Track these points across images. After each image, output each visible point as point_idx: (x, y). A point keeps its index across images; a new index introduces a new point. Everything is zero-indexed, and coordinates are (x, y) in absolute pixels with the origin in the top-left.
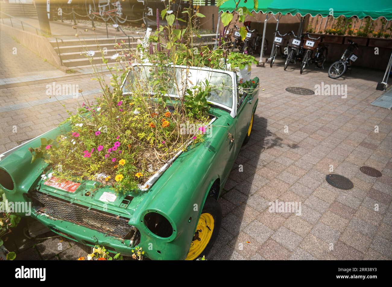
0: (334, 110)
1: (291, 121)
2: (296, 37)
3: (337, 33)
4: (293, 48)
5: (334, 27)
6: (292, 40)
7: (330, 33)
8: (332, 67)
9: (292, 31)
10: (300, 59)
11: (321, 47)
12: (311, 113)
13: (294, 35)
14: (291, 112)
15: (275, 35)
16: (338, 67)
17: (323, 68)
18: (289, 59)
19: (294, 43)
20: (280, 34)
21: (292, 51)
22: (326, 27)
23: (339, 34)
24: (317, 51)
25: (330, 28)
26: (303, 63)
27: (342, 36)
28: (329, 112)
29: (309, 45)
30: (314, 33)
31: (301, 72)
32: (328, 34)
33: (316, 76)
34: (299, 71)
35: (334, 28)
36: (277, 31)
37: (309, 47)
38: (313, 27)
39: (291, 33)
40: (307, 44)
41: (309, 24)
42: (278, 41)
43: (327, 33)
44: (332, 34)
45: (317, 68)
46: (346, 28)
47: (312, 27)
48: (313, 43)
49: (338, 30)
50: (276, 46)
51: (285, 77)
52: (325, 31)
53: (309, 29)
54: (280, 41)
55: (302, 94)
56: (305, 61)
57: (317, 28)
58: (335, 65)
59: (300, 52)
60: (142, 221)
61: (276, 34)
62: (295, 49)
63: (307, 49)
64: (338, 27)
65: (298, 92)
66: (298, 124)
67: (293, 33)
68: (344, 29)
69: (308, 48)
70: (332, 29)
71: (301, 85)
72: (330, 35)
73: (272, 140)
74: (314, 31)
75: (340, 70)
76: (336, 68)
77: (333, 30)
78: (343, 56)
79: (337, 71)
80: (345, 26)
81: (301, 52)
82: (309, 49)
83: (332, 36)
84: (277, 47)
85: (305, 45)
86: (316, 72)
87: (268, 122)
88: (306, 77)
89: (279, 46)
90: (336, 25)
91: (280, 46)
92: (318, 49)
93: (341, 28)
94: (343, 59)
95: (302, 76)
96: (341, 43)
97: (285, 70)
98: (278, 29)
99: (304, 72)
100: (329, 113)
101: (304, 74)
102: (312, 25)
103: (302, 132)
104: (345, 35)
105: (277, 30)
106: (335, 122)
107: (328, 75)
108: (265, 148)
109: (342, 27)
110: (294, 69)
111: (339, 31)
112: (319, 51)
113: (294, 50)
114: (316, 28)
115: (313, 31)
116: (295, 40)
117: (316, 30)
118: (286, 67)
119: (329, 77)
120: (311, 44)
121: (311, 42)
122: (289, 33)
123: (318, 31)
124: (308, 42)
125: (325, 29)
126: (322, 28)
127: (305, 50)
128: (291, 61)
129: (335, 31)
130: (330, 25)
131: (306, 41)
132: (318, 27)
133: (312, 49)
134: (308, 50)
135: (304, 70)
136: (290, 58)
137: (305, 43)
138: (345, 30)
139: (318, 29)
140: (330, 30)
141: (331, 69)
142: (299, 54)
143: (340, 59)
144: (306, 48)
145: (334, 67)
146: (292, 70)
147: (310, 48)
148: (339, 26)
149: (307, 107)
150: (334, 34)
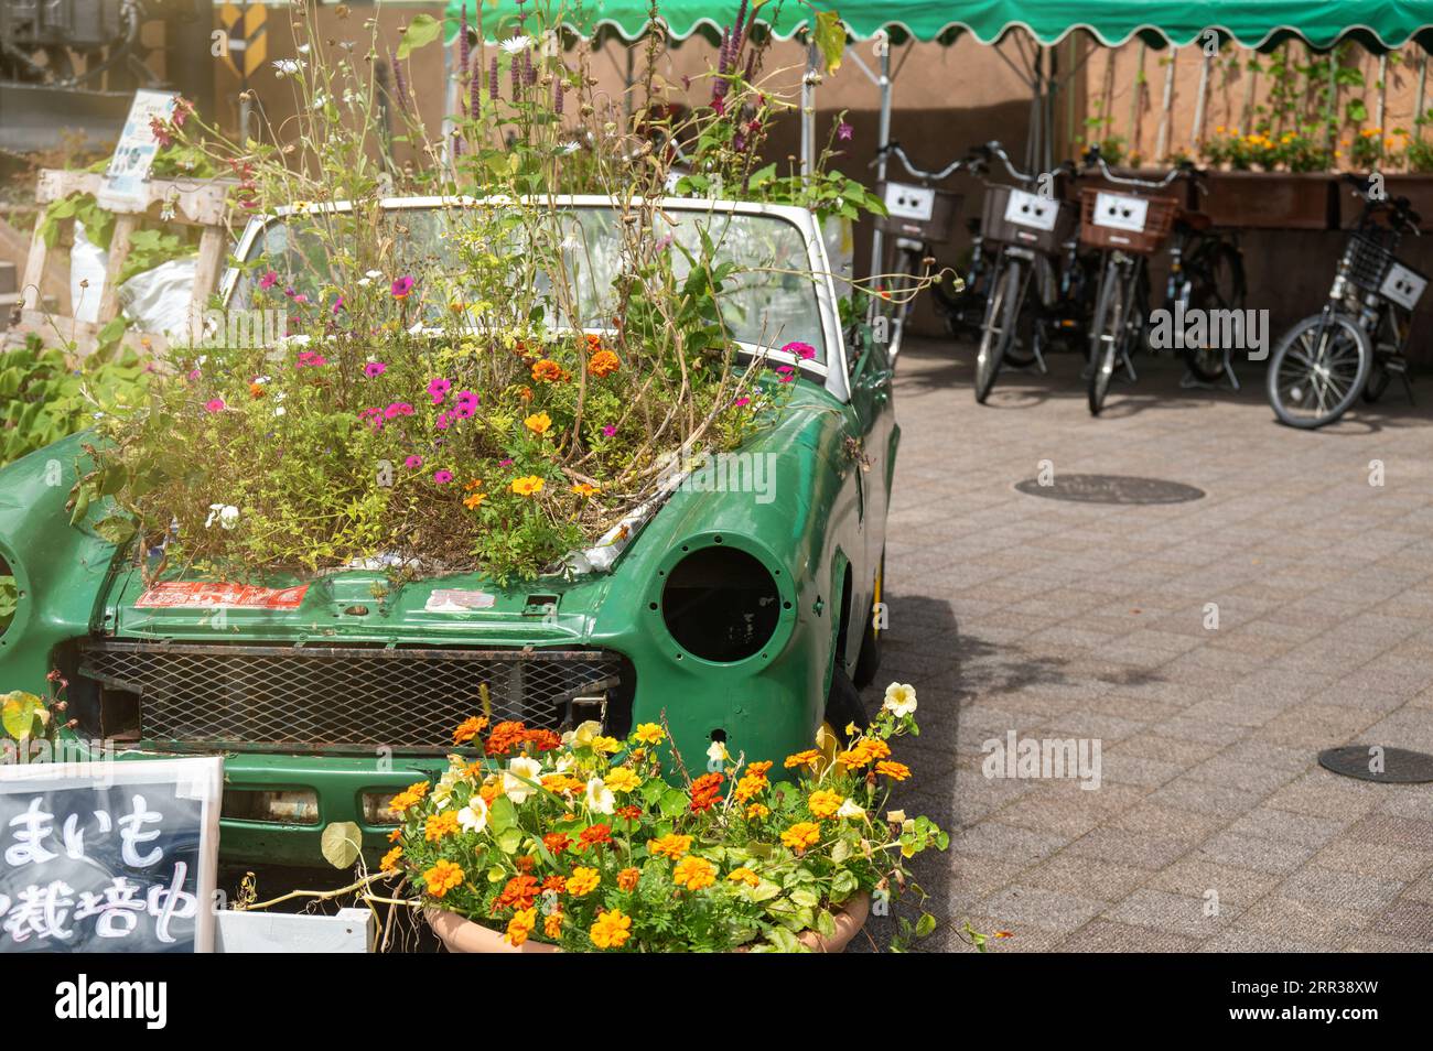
0: (1329, 551)
1: (1090, 601)
2: (1025, 177)
3: (1283, 158)
4: (1013, 251)
5: (1256, 121)
6: (999, 194)
7: (1240, 163)
8: (1288, 358)
9: (995, 144)
10: (1070, 323)
11: (1197, 242)
12: (1201, 568)
13: (1009, 166)
14: (1080, 571)
15: (882, 175)
16: (1322, 351)
17: (1236, 384)
18: (998, 324)
19: (1014, 213)
20: (916, 167)
21: (1015, 268)
22: (1204, 125)
23: (1295, 167)
24: (1176, 268)
25: (1228, 132)
26: (1095, 349)
27: (1316, 174)
28: (1300, 559)
29: (1117, 222)
30: (1136, 163)
31: (1096, 410)
32: (1226, 167)
33: (1192, 423)
34: (1083, 404)
35: (1260, 131)
36: (892, 144)
37: (1121, 233)
38: (1122, 125)
39: (988, 154)
40: (1101, 217)
41: (1093, 112)
42: (905, 211)
43: (1217, 160)
44: (1256, 168)
45: (1194, 383)
46: (1333, 126)
47: (1114, 127)
48: (1139, 208)
49: (1286, 140)
50: (902, 242)
51: (993, 436)
52: (1204, 150)
53: (1094, 139)
54: (924, 211)
55: (1123, 499)
56: (1108, 332)
57: (1147, 133)
58: (1298, 340)
59: (1066, 284)
60: (654, 606)
61: (883, 168)
62: (1030, 255)
63: (1110, 250)
64: (1284, 119)
65: (1097, 493)
66: (1136, 608)
67: (1002, 154)
68: (1319, 133)
69: (1114, 239)
70: (1247, 133)
71: (1108, 467)
72: (1241, 173)
73: (1004, 665)
74: (1131, 155)
75: (1337, 369)
76: (1307, 361)
77: (1255, 139)
78: (1341, 279)
79: (1320, 379)
80: (1324, 112)
81: (1072, 280)
82: (1121, 248)
83: (1256, 182)
84: (908, 250)
85: (1090, 222)
86: (1195, 406)
87: (954, 610)
88: (1129, 429)
89: (917, 246)
90: (1269, 108)
91: (925, 242)
92: (1176, 251)
93: (1304, 128)
94: (1341, 301)
95: (1105, 427)
96: (1322, 224)
97: (982, 400)
98: (891, 134)
99: (1111, 407)
100: (1305, 562)
101: (1115, 417)
102: (1114, 113)
103: (1164, 634)
104: (1336, 172)
105: (884, 142)
106: (1336, 591)
107: (1273, 416)
108: (974, 695)
109: (1311, 119)
110: (1043, 396)
111: (1293, 149)
112: (1189, 270)
113: (1023, 262)
114: (1139, 133)
115: (1127, 150)
116: (1018, 199)
117: (1145, 146)
118: (982, 390)
119: (1282, 421)
120: (1126, 214)
121: (1124, 202)
122: (972, 159)
123: (1159, 154)
124: (1104, 202)
125: (1203, 135)
126: (1185, 135)
127: (1094, 259)
128: (1014, 354)
129: (1268, 144)
130: (1229, 113)
131: (1093, 197)
132: (1155, 126)
133: (1138, 246)
134: (1118, 257)
135: (1109, 400)
136: (1006, 321)
137: (1091, 214)
138: (1332, 140)
139: (1154, 139)
140: (1235, 144)
141: (1283, 367)
142: (1062, 296)
143: (1328, 299)
144: (1100, 241)
145: (1298, 355)
146: (1032, 400)
147: (1125, 241)
148: (1291, 116)
149: (1164, 547)
150: (1268, 164)
